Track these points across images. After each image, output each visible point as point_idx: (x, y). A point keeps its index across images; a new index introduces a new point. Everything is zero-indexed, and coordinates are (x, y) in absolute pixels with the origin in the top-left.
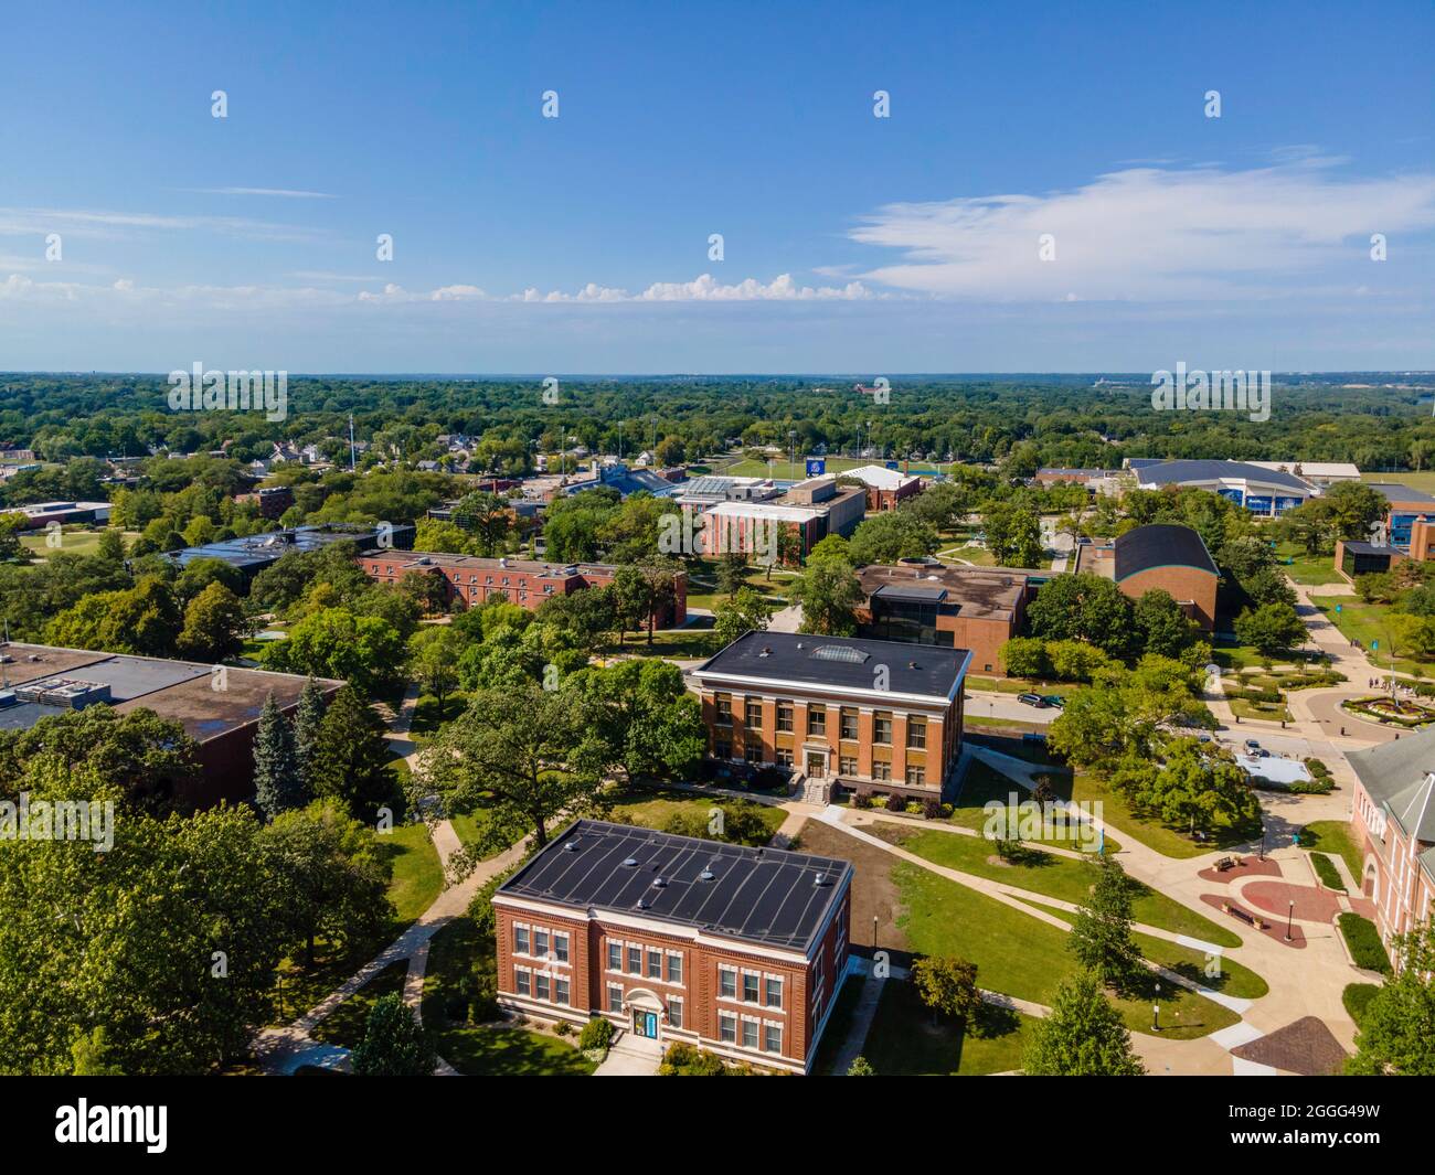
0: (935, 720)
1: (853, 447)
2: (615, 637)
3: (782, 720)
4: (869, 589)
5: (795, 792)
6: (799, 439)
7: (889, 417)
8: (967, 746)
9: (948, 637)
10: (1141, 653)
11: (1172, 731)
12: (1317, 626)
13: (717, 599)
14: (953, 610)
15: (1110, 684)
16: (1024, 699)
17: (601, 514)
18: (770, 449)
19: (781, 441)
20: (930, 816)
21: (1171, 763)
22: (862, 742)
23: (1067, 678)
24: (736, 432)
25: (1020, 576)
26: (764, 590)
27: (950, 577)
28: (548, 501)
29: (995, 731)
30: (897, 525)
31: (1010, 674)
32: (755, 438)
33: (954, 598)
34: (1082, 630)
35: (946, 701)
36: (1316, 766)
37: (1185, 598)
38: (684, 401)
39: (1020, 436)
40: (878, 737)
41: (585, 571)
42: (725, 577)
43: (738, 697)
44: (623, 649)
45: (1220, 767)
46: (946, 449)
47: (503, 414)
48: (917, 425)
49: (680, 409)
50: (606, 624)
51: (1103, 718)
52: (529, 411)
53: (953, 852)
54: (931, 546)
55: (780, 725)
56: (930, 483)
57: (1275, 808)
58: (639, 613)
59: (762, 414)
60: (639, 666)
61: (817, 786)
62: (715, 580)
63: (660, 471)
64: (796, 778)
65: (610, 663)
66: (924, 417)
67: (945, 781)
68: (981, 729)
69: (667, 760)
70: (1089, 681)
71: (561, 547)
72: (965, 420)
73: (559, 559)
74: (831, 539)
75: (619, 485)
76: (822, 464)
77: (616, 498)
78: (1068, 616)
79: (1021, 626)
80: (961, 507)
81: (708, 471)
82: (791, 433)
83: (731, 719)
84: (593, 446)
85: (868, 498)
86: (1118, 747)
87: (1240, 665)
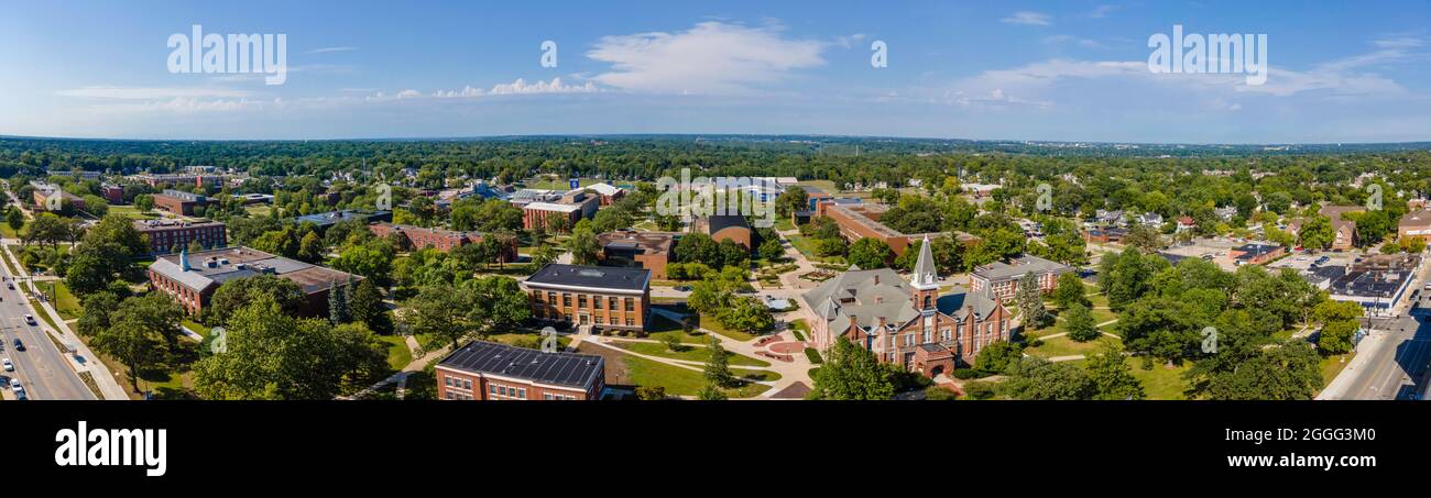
0: (638, 300)
1: (591, 174)
2: (485, 266)
3: (566, 302)
4: (603, 243)
5: (575, 331)
6: (566, 170)
7: (607, 158)
8: (653, 310)
9: (640, 264)
10: (723, 265)
11: (738, 296)
12: (788, 247)
13: (532, 249)
14: (641, 252)
15: (711, 279)
16: (677, 288)
17: (475, 208)
18: (553, 175)
19: (558, 171)
20: (638, 337)
21: (739, 307)
22: (605, 310)
23: (693, 278)
24: (537, 166)
25: (670, 235)
26: (554, 245)
27: (639, 237)
28: (451, 201)
29: (665, 302)
30: (614, 213)
31: (669, 279)
32: (545, 169)
33: (641, 247)
34: (698, 257)
35: (641, 292)
36: (792, 301)
37: (738, 241)
38: (512, 150)
39: (666, 167)
40: (612, 308)
41: (469, 235)
42: (535, 239)
43: (545, 293)
44: (489, 271)
45: (757, 306)
46: (634, 175)
47: (430, 158)
48: (620, 161)
49: (510, 154)
50: (480, 260)
51: (710, 293)
52: (442, 156)
53: (650, 350)
54: (630, 222)
55: (566, 304)
56: (627, 192)
57: (778, 318)
58: (496, 255)
59: (549, 156)
60: (497, 279)
61: (585, 329)
62: (530, 240)
63: (502, 187)
64: (575, 325)
65: (484, 277)
66: (623, 157)
67: (644, 324)
68: (658, 302)
69: (514, 318)
70: (702, 279)
71: (458, 223)
72: (641, 159)
73: (457, 230)
74: (584, 220)
75: (484, 194)
76: (577, 183)
77: (482, 200)
78: (691, 252)
79: (672, 258)
80: (642, 203)
81: (524, 187)
82: (562, 167)
83: (542, 302)
84: (471, 174)
85: (600, 199)
86: (717, 304)
87: (761, 266)
